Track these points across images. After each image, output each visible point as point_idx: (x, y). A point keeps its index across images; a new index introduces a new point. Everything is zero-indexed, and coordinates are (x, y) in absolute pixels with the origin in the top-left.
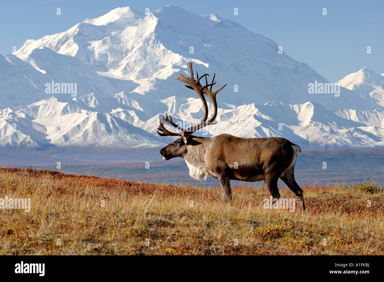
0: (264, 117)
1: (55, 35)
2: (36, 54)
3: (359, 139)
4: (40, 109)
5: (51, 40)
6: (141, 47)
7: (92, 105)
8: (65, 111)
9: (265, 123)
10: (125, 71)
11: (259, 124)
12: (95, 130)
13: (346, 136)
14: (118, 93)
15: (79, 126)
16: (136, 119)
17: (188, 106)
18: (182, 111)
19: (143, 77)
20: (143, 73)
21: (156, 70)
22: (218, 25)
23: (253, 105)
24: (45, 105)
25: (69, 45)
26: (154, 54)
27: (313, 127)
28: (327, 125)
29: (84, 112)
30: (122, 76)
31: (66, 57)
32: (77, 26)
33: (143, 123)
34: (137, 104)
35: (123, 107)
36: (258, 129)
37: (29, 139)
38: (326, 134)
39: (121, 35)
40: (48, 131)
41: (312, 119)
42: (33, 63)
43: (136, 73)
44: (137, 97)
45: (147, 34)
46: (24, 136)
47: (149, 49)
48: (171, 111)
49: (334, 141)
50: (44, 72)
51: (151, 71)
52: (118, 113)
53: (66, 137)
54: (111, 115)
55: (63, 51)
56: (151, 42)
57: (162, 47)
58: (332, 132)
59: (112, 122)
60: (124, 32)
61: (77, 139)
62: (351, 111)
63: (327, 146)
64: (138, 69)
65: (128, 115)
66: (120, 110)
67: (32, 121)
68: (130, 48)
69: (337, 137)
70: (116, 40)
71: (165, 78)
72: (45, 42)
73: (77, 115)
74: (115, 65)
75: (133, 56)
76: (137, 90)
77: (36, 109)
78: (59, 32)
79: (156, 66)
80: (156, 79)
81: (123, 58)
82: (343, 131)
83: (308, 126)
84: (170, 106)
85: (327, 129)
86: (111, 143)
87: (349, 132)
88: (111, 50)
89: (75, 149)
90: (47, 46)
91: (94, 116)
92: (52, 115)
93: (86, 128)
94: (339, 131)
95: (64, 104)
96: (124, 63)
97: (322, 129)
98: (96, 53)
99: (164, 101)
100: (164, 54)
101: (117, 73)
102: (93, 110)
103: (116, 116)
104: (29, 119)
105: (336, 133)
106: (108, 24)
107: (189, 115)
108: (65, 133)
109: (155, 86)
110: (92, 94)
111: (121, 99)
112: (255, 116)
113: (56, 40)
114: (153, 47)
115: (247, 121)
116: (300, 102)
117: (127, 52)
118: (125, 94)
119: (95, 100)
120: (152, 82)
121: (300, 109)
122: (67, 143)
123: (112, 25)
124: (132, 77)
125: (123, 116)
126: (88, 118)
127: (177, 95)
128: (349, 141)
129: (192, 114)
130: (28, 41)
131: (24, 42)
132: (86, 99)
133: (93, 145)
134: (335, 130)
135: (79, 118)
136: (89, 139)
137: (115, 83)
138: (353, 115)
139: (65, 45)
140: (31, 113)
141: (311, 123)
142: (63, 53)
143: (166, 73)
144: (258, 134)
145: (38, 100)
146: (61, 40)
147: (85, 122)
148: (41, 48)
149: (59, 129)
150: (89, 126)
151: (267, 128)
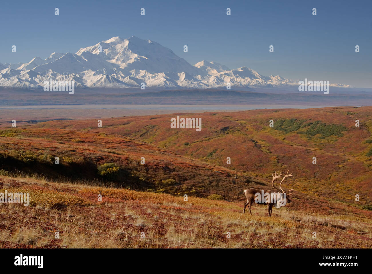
0: (167, 77)
1: (91, 47)
2: (84, 53)
3: (201, 86)
4: (85, 74)
5: (90, 48)
6: (123, 52)
7: (104, 73)
8: (94, 75)
9: (167, 80)
10: (117, 60)
11: (165, 80)
12: (105, 81)
13: (196, 84)
14: (114, 68)
15: (99, 80)
16: (121, 78)
17: (140, 73)
18: (138, 75)
19: (124, 63)
20: (124, 61)
21: (128, 60)
22: (151, 44)
23: (163, 73)
24: (87, 72)
25: (96, 50)
26: (128, 54)
27: (185, 81)
28: (190, 80)
29: (101, 75)
30: (116, 62)
31: (95, 55)
32: (99, 43)
33: (123, 79)
34: (121, 72)
35: (116, 73)
36: (165, 82)
37: (81, 85)
38: (189, 84)
39: (115, 47)
40: (88, 82)
41: (185, 78)
42: (83, 57)
43: (121, 61)
44: (121, 70)
45: (125, 47)
46: (79, 84)
47: (126, 52)
48: (134, 75)
49: (192, 86)
50: (87, 60)
51: (126, 60)
52: (114, 76)
53: (94, 84)
54: (111, 76)
55: (94, 52)
56: (126, 50)
57: (131, 52)
58: (192, 83)
59: (112, 79)
60: (117, 46)
61: (99, 85)
62: (199, 75)
63: (190, 88)
64: (122, 59)
65: (117, 76)
66: (115, 74)
67: (82, 78)
68: (119, 52)
69: (193, 85)
70: (114, 49)
71: (131, 63)
72: (87, 49)
73: (99, 76)
74: (113, 58)
75: (120, 54)
76: (121, 67)
77: (84, 74)
78: (93, 46)
79: (128, 58)
80: (128, 63)
81: (116, 56)
82: (196, 83)
83: (183, 81)
84: (133, 74)
85: (190, 82)
86: (111, 86)
87: (198, 83)
88: (112, 52)
89: (97, 89)
90: (88, 51)
91: (105, 77)
92: (90, 76)
93: (102, 81)
94: (194, 83)
95: (94, 72)
96: (116, 57)
97: (188, 82)
98: (106, 53)
99: (131, 72)
100: (131, 54)
101: (114, 61)
102: (105, 75)
103: (113, 77)
104: (81, 77)
105: (193, 83)
106: (111, 43)
107: (140, 76)
108: (94, 83)
109: (128, 66)
110: (104, 68)
111: (115, 70)
112: (164, 77)
113: (91, 48)
114: (127, 52)
115: (161, 79)
116: (180, 72)
117: (118, 53)
118: (117, 68)
119: (105, 71)
120: (127, 64)
121: (180, 75)
122: (95, 86)
123: (112, 43)
124: (119, 62)
125: (116, 77)
126: (102, 77)
127: (136, 69)
128: (197, 86)
129: (141, 76)
130: (81, 49)
131: (80, 49)
132: (102, 70)
133: (104, 87)
134: (193, 82)
135: (99, 77)
136: (103, 85)
137: (113, 65)
138: (199, 77)
139: (95, 50)
140: (82, 76)
141: (184, 80)
142: (94, 53)
143: (132, 61)
144: (165, 83)
145: (85, 71)
146: (93, 48)
147: (101, 79)
148: (86, 51)
149: (92, 81)
150: (103, 80)
151: (168, 81)
